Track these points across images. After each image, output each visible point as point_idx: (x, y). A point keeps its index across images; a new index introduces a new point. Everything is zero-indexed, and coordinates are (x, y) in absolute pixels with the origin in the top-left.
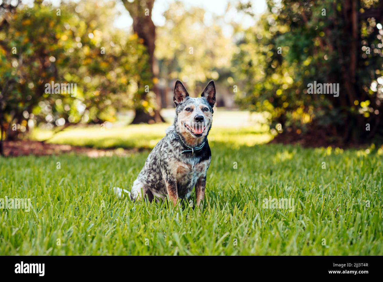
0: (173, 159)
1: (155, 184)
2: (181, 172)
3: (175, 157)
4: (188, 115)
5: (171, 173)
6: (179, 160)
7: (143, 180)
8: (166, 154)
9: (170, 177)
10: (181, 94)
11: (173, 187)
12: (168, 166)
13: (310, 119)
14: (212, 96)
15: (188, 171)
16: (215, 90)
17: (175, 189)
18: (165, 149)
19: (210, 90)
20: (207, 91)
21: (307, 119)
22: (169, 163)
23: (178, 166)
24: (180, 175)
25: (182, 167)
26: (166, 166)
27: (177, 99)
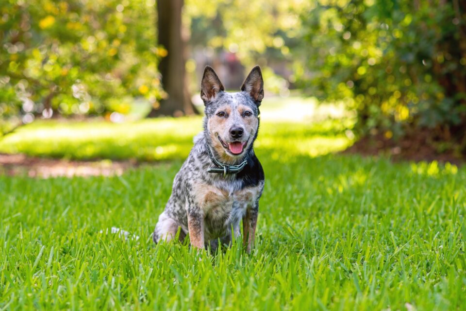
0: (200, 180)
1: (183, 218)
2: (211, 201)
3: (203, 178)
4: (221, 122)
5: (195, 201)
6: (210, 183)
7: (170, 211)
8: (191, 172)
9: (194, 208)
10: (212, 86)
11: (197, 223)
12: (191, 190)
13: (409, 114)
14: (259, 89)
15: (222, 199)
16: (262, 79)
17: (200, 227)
18: (190, 166)
19: (255, 80)
20: (251, 82)
21: (404, 114)
22: (193, 187)
23: (207, 192)
24: (209, 205)
25: (212, 194)
26: (189, 190)
27: (206, 94)
